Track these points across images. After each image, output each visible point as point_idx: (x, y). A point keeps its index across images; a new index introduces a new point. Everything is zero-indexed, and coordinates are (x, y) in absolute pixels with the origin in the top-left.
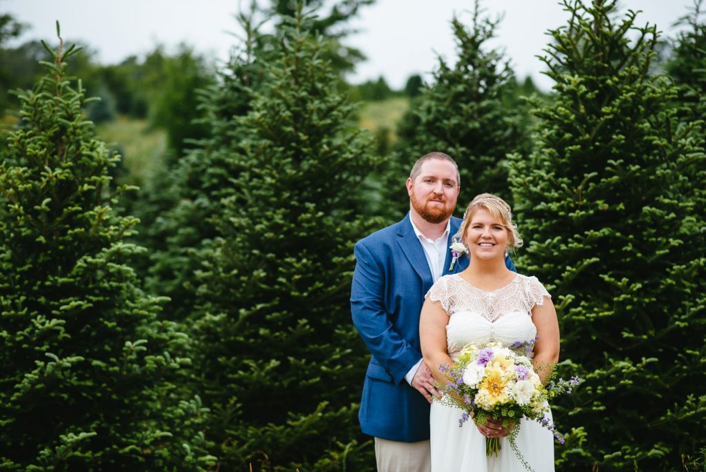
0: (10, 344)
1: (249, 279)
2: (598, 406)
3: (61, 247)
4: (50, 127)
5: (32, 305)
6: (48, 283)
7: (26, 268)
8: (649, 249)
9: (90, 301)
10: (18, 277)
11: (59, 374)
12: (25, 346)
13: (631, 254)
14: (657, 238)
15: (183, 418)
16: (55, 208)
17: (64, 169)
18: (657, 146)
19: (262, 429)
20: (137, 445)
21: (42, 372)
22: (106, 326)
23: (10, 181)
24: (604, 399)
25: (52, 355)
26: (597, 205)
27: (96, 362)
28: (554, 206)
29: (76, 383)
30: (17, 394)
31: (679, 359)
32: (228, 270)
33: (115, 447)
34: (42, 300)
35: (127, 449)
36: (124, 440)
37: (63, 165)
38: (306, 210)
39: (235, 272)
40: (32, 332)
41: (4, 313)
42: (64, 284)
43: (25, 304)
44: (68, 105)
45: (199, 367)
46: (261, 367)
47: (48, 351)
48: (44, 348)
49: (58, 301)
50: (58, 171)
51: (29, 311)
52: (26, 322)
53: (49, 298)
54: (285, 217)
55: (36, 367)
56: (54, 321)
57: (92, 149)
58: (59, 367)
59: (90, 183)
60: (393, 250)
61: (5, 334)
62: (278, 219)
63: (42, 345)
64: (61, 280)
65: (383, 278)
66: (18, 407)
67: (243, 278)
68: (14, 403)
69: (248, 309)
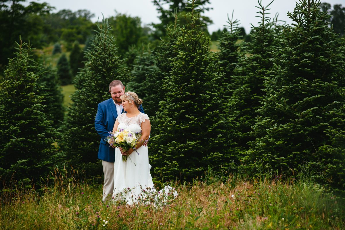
0: (3, 134)
1: (86, 116)
2: (182, 155)
3: (19, 105)
4: (17, 68)
5: (10, 122)
6: (15, 116)
7: (9, 111)
8: (201, 107)
9: (27, 121)
10: (6, 114)
11: (17, 143)
12: (7, 134)
13: (196, 109)
14: (205, 104)
15: (57, 158)
16: (18, 93)
17: (21, 81)
18: (206, 75)
19: (88, 164)
20: (41, 165)
21: (12, 142)
22: (33, 129)
23: (5, 85)
24: (185, 153)
25: (15, 137)
26: (186, 93)
27: (29, 140)
28: (173, 94)
29: (22, 146)
30: (5, 149)
31: (209, 141)
32: (80, 113)
33: (34, 165)
34: (13, 121)
35: (38, 166)
36: (38, 163)
37: (21, 80)
38: (104, 94)
39: (82, 114)
40: (9, 131)
41: (1, 125)
42: (20, 116)
43: (8, 122)
44: (22, 61)
45: (70, 145)
46: (88, 145)
47: (14, 136)
48: (13, 135)
49: (18, 121)
50: (19, 82)
51: (9, 124)
52: (8, 127)
53: (15, 120)
54: (98, 96)
55: (10, 141)
56: (16, 127)
57: (30, 75)
58: (16, 141)
59: (29, 86)
60: (107, 107)
61: (1, 131)
62: (95, 97)
63: (12, 134)
64: (19, 115)
65: (103, 115)
66: (5, 153)
67: (84, 116)
68: (4, 151)
69: (85, 126)
